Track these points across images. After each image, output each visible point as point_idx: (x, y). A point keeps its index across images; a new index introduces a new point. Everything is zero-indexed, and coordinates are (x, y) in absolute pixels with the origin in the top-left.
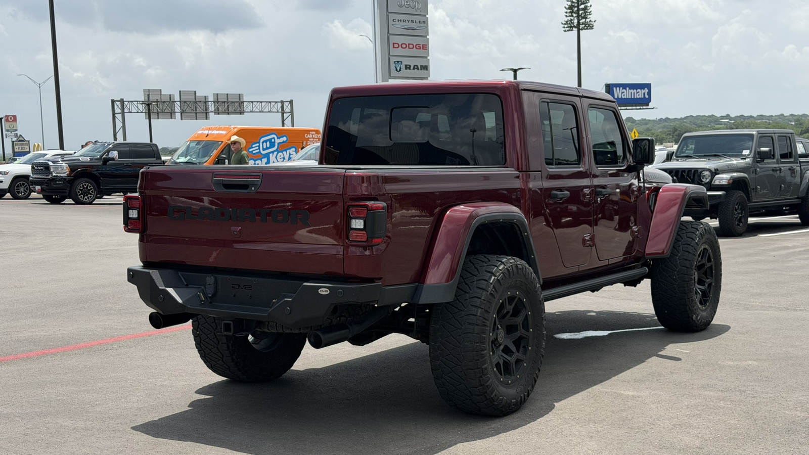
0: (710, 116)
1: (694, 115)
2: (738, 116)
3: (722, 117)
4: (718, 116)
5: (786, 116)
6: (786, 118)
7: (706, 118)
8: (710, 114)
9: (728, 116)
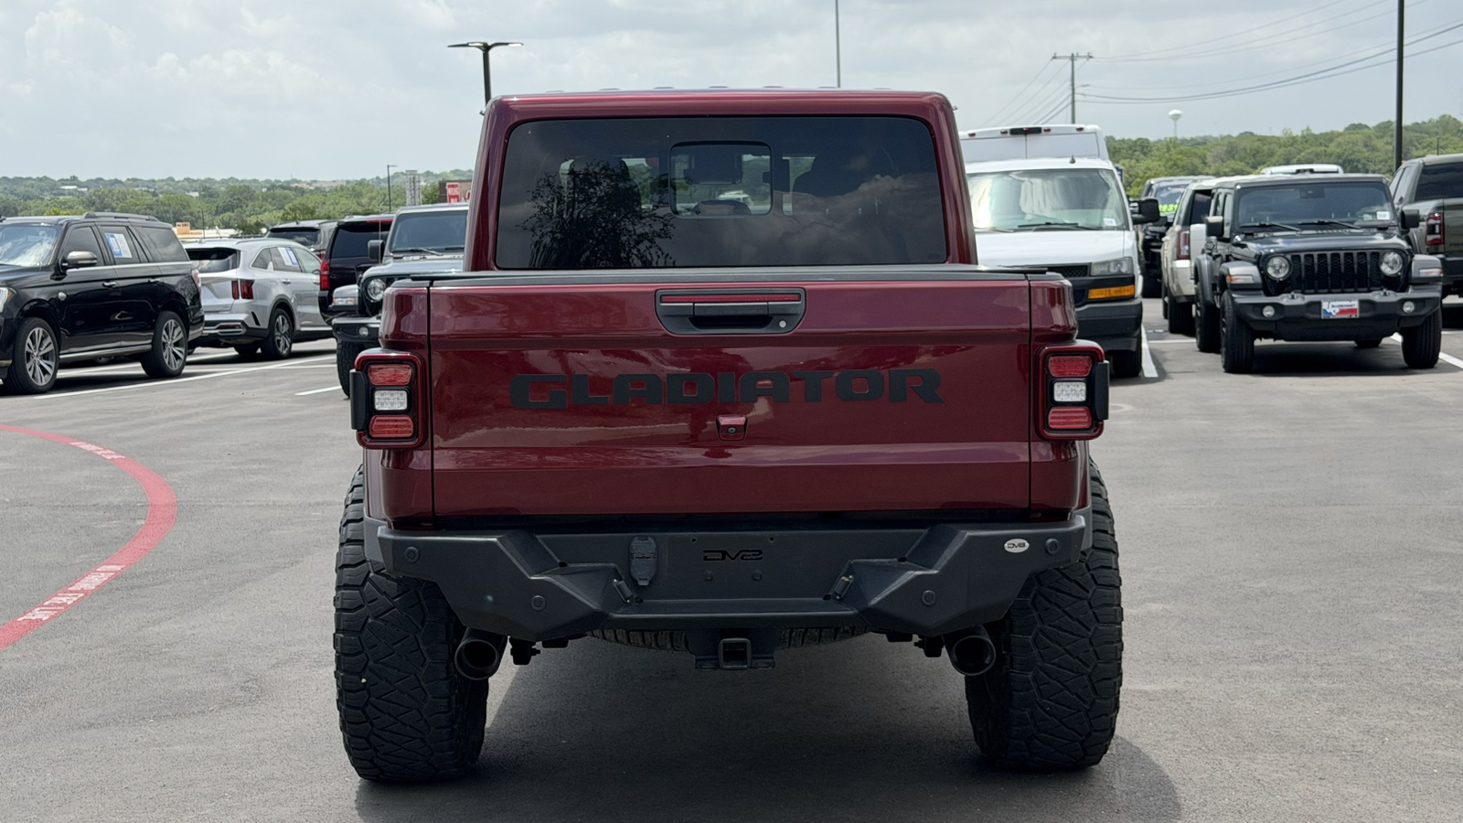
0: (40, 180)
1: (11, 177)
2: (91, 180)
3: (64, 182)
4: (57, 178)
5: (179, 182)
6: (180, 184)
7: (33, 182)
8: (41, 176)
9: (74, 180)
